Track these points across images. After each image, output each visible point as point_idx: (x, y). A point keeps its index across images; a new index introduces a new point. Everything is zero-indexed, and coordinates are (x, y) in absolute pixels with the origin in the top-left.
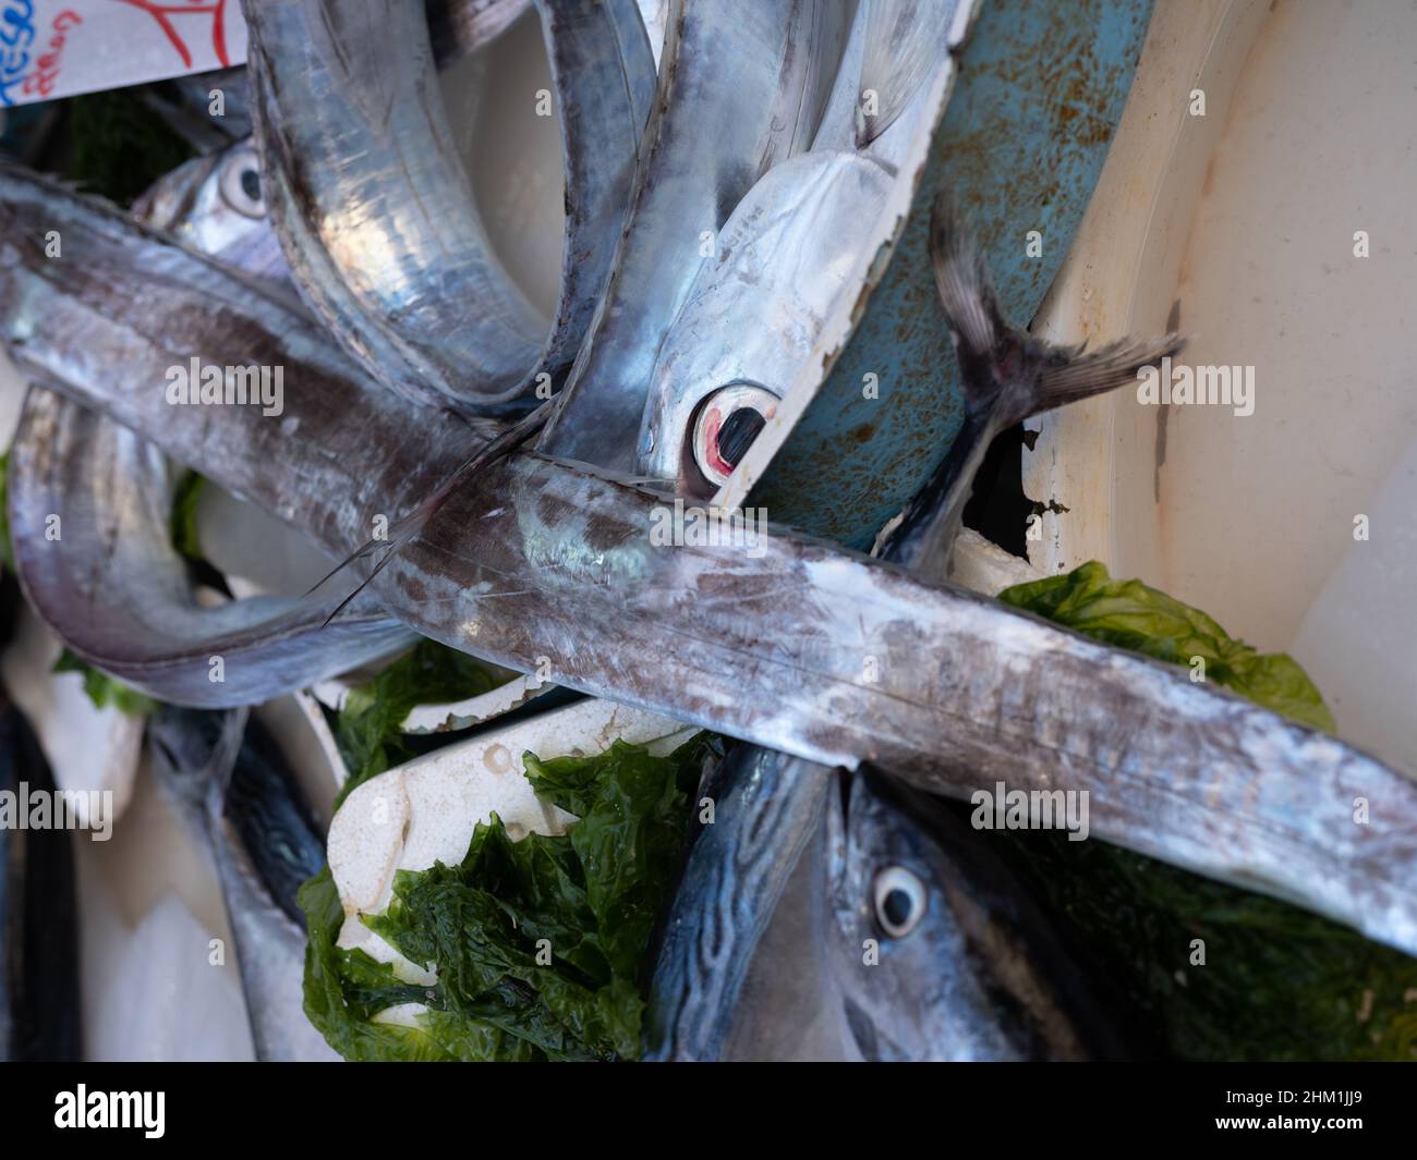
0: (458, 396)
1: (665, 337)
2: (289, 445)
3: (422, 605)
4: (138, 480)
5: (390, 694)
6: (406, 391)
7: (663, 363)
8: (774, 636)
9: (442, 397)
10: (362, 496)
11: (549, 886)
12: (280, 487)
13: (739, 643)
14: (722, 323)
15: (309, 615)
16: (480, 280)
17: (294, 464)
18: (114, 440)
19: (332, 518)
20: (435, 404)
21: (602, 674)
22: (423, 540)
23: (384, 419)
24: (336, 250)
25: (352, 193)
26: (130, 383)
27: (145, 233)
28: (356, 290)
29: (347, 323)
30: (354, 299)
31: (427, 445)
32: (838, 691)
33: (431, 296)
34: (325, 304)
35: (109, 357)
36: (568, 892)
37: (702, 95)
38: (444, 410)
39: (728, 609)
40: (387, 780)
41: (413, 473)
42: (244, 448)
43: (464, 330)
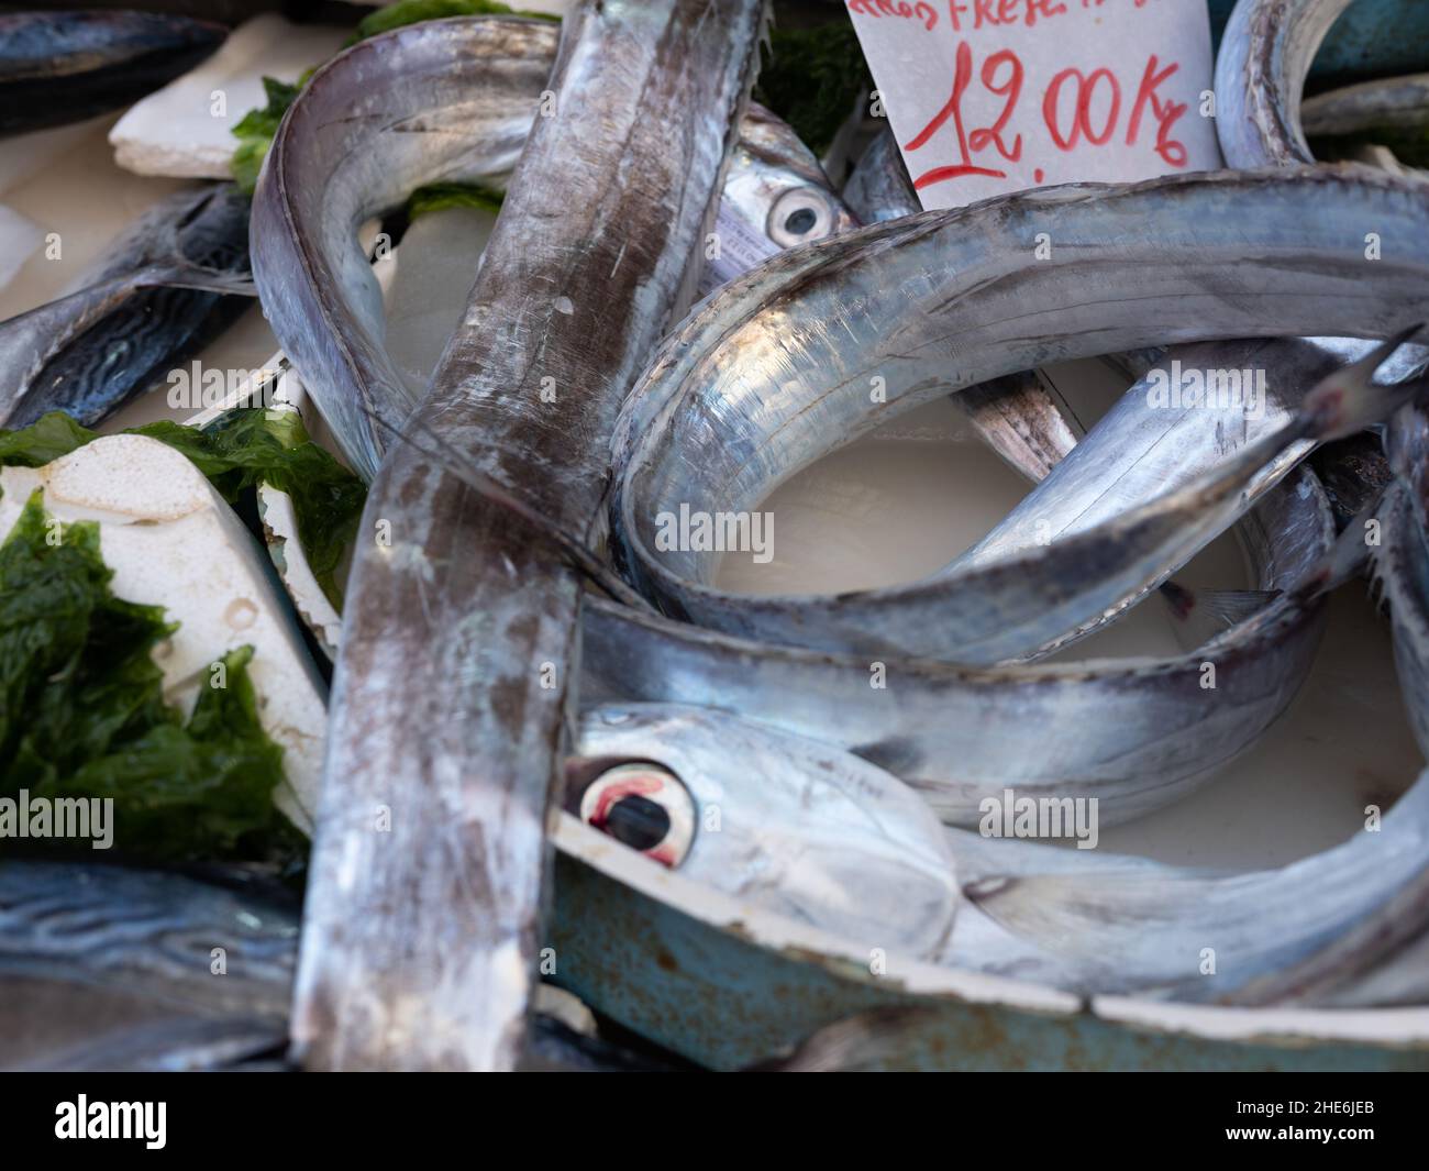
0: (627, 484)
1: (729, 711)
2: (544, 309)
3: (397, 502)
4: (480, 143)
5: (297, 465)
6: (622, 427)
7: (702, 717)
8: (427, 923)
9: (623, 466)
10: (503, 399)
11: (105, 707)
12: (498, 305)
13: (413, 884)
14: (755, 776)
15: (367, 365)
16: (750, 477)
17: (524, 318)
18: (518, 115)
19: (475, 369)
20: (614, 460)
21: (354, 729)
22: (468, 489)
23: (589, 406)
24: (753, 328)
25: (812, 335)
26: (578, 129)
27: (732, 118)
28: (716, 355)
29: (680, 354)
30: (706, 354)
31: (570, 462)
32: (377, 1011)
33: (723, 431)
34: (696, 328)
35: (601, 104)
36: (101, 730)
37: (986, 713)
38: (610, 472)
39: (449, 862)
40: (198, 489)
41: (537, 455)
42: (533, 260)
43: (696, 474)
